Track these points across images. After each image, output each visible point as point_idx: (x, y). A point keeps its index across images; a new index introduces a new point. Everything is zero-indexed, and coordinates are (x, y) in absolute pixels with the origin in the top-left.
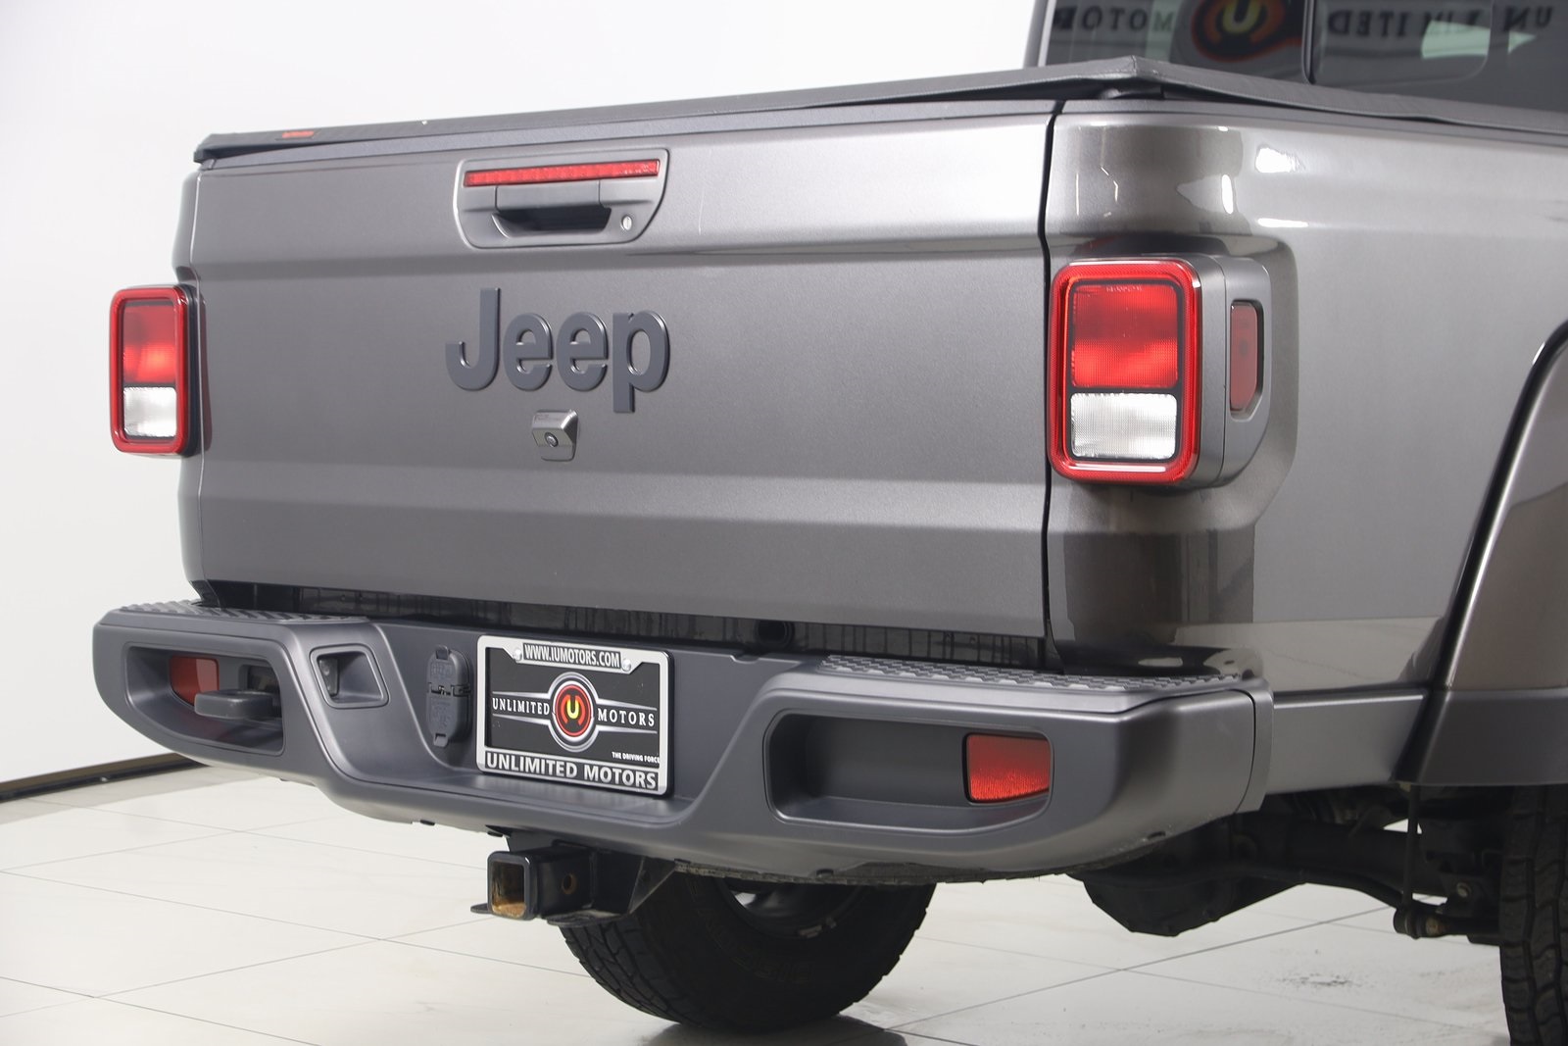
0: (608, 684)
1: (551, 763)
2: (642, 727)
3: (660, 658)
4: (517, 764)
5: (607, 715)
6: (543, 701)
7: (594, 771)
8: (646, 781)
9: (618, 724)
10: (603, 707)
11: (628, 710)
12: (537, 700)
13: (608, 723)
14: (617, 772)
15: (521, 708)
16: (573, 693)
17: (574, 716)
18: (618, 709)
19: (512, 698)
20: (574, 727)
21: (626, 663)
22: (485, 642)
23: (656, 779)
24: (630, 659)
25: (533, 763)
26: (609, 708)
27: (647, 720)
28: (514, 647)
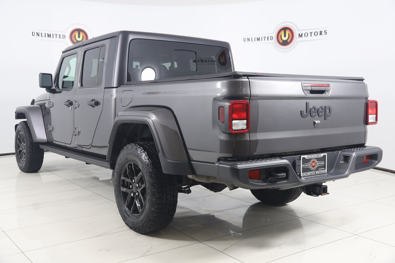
0: (318, 159)
1: (311, 173)
2: (323, 164)
3: (326, 154)
4: (307, 174)
5: (318, 164)
6: (309, 164)
7: (317, 172)
8: (324, 172)
9: (320, 165)
10: (317, 163)
11: (321, 162)
12: (308, 164)
13: (318, 165)
14: (320, 171)
15: (306, 166)
16: (314, 162)
17: (313, 165)
18: (319, 162)
19: (305, 165)
20: (313, 167)
21: (321, 155)
22: (302, 157)
23: (325, 171)
24: (322, 155)
25: (309, 173)
26: (318, 163)
27: (323, 163)
28: (306, 156)
